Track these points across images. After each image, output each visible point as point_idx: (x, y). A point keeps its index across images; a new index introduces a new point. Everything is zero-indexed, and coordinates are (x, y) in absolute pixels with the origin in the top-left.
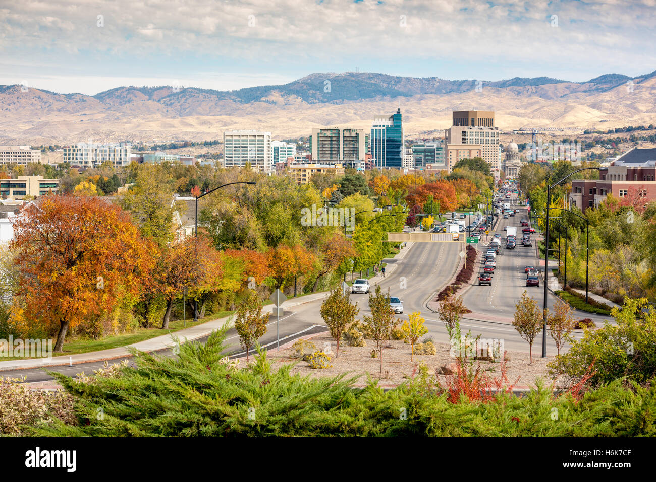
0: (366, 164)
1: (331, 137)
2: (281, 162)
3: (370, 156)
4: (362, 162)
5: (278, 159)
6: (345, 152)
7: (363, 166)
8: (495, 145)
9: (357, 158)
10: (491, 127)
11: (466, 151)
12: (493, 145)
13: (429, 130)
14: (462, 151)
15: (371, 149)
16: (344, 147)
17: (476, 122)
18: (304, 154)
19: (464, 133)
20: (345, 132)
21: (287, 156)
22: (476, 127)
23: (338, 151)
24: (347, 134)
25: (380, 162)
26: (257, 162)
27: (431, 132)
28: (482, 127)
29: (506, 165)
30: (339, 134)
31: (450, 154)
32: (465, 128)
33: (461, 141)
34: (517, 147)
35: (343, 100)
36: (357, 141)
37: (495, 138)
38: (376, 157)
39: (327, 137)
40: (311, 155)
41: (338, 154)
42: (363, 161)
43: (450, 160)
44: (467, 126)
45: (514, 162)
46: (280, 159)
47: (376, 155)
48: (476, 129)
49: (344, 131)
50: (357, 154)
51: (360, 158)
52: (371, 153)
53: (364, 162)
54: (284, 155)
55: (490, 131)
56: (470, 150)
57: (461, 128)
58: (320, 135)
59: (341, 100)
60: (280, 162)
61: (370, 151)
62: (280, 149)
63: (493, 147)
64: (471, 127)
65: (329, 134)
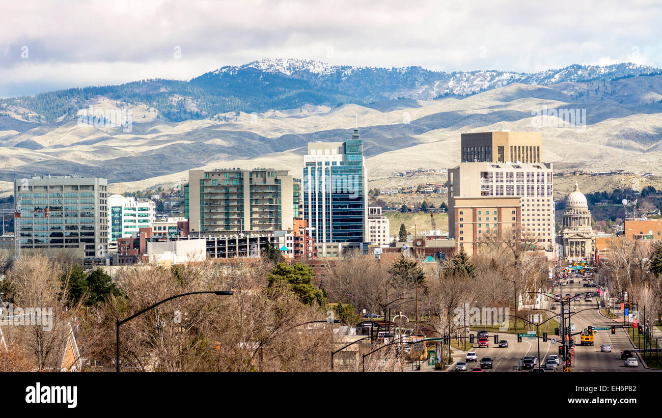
0: (296, 239)
1: (226, 188)
2: (128, 236)
3: (303, 222)
4: (287, 235)
5: (120, 230)
6: (255, 216)
7: (290, 242)
8: (546, 197)
9: (278, 226)
10: (537, 164)
11: (492, 211)
12: (541, 198)
13: (408, 168)
14: (483, 211)
15: (302, 210)
16: (252, 207)
17: (507, 153)
18: (173, 221)
19: (485, 175)
20: (254, 176)
21: (137, 224)
22: (509, 163)
23: (241, 214)
24: (258, 181)
25: (321, 235)
26: (80, 237)
27: (410, 174)
28: (519, 163)
29: (565, 236)
30: (241, 180)
31: (460, 216)
32: (487, 166)
33: (480, 190)
34: (584, 200)
35: (238, 114)
36: (277, 194)
37: (546, 185)
38: (314, 225)
39: (219, 187)
40: (188, 223)
41: (241, 220)
42: (289, 232)
43: (460, 229)
44: (491, 161)
45: (580, 230)
46: (124, 230)
47: (313, 220)
48: (507, 167)
49: (251, 173)
50: (278, 220)
51: (285, 227)
52: (302, 216)
53: (292, 235)
54: (132, 224)
55: (536, 171)
56: (499, 208)
57: (478, 167)
58: (206, 184)
59: (234, 113)
60: (124, 236)
61: (301, 213)
62: (124, 212)
63: (541, 203)
64: (500, 164)
65: (223, 181)
